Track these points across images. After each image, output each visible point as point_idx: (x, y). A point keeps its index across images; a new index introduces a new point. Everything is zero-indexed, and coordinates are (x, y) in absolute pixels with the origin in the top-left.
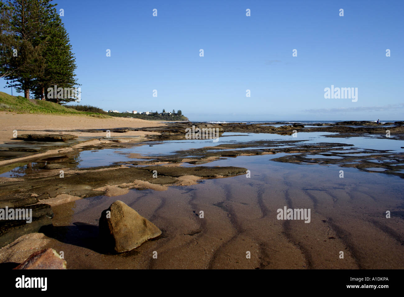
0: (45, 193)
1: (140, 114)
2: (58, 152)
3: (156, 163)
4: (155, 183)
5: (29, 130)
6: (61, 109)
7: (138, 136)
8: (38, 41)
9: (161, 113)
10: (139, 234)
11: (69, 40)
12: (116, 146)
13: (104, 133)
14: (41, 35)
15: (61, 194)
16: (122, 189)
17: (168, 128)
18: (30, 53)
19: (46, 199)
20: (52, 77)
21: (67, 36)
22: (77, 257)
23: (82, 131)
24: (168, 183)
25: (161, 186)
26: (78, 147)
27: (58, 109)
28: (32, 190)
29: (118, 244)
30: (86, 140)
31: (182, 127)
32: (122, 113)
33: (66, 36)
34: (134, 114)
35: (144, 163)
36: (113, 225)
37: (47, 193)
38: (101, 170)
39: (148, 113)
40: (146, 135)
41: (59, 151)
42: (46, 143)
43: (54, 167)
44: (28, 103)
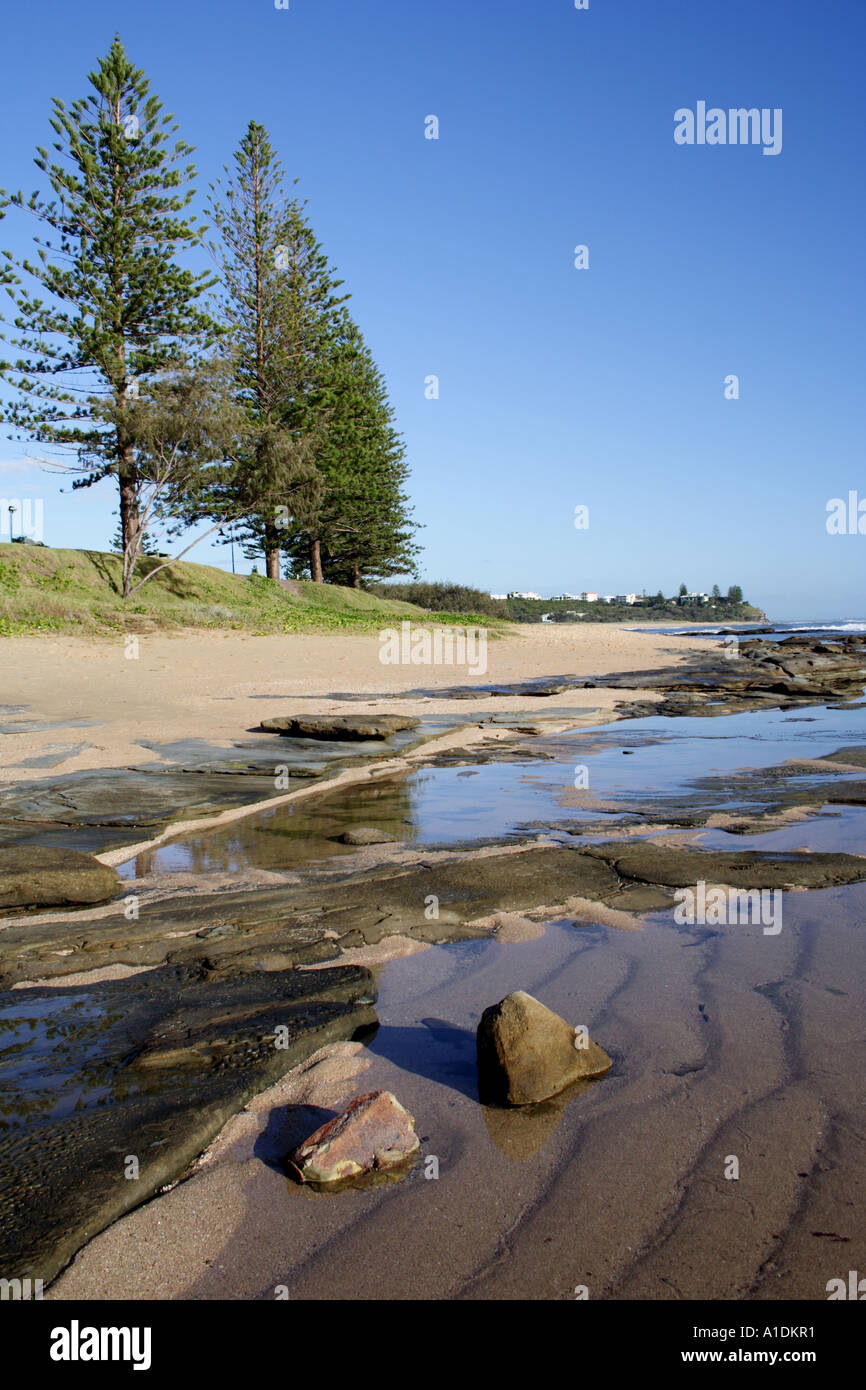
0: (353, 930)
1: (608, 601)
2: (369, 776)
3: (634, 831)
4: (619, 906)
5: (289, 697)
6: (368, 608)
7: (594, 710)
8: (300, 409)
9: (674, 599)
10: (560, 1067)
11: (387, 393)
12: (527, 754)
13: (493, 698)
14: (309, 390)
15: (389, 935)
16: (534, 924)
17: (689, 673)
18: (284, 460)
19: (357, 947)
20: (340, 511)
21: (380, 382)
22: (433, 1107)
23: (432, 694)
24: (655, 907)
25: (634, 919)
26: (422, 758)
27: (358, 607)
28: (326, 919)
29: (514, 1088)
30: (444, 730)
31: (732, 672)
32: (550, 601)
33: (377, 380)
34: (586, 602)
35: (600, 828)
36: (506, 1046)
37: (359, 932)
38: (484, 853)
39: (631, 599)
40: (618, 704)
41: (371, 772)
42: (337, 746)
43: (366, 839)
44: (278, 595)
